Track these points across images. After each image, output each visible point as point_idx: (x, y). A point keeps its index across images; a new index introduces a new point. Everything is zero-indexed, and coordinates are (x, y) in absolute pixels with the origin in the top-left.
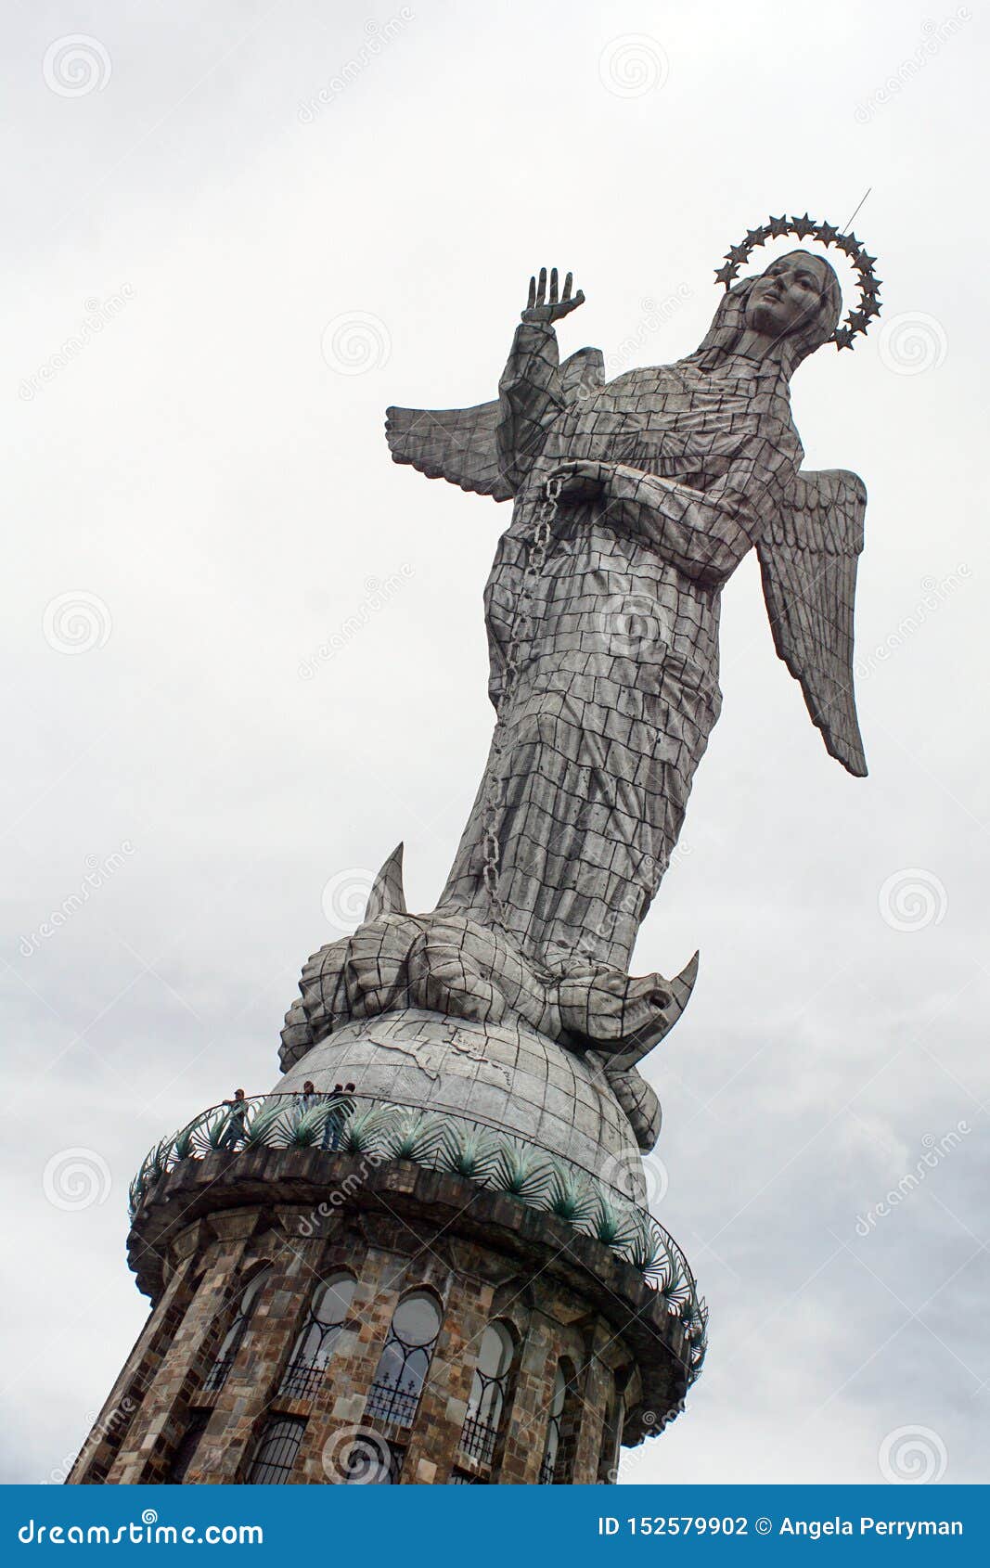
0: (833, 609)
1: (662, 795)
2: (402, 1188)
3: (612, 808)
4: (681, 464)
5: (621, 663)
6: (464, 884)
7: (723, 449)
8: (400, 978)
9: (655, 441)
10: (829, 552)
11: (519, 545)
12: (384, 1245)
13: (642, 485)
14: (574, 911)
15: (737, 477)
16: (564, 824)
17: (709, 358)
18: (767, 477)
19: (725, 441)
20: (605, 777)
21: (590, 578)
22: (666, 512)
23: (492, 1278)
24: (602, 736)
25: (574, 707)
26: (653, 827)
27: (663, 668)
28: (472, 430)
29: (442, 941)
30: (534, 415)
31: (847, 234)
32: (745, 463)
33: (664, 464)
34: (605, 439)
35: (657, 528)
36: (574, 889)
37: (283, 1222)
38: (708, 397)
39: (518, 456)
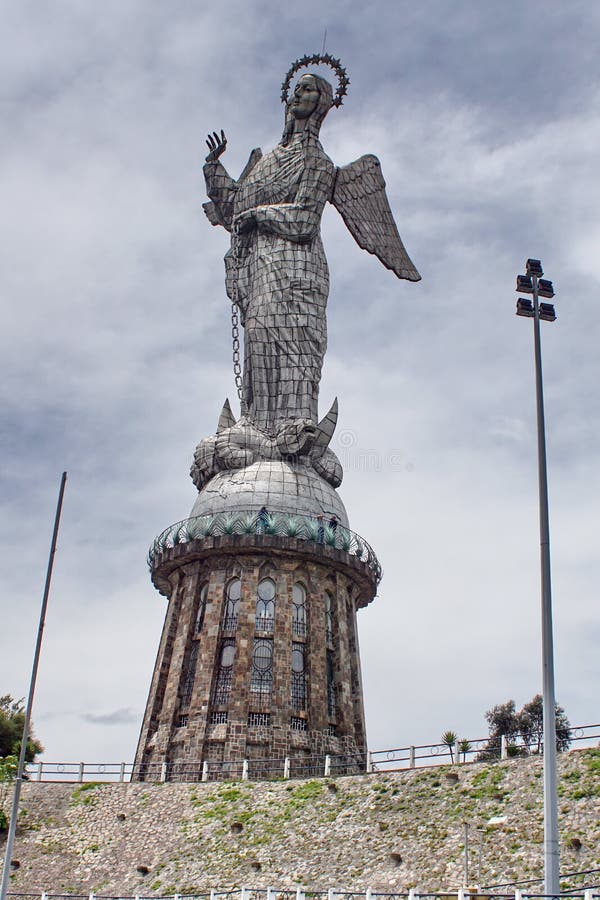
1: (306, 340)
2: (210, 547)
7: (294, 181)
10: (369, 194)
12: (216, 568)
13: (267, 212)
14: (283, 403)
16: (271, 369)
17: (286, 139)
18: (315, 184)
19: (294, 177)
22: (278, 219)
23: (256, 565)
24: (275, 328)
25: (261, 321)
26: (306, 354)
27: (291, 288)
32: (304, 183)
36: (281, 394)
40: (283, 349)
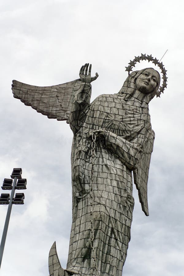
0: (146, 169)
1: (127, 236)
3: (117, 240)
4: (124, 132)
5: (117, 196)
6: (80, 260)
7: (136, 130)
9: (117, 124)
10: (147, 153)
11: (84, 153)
13: (117, 140)
14: (110, 270)
15: (140, 140)
16: (106, 244)
17: (126, 97)
19: (136, 128)
20: (115, 231)
21: (104, 166)
22: (124, 149)
24: (114, 219)
25: (108, 210)
26: (125, 245)
31: (160, 62)
32: (142, 135)
34: (102, 120)
35: (121, 153)
36: (109, 264)
38: (130, 112)
39: (79, 122)
40: (115, 235)
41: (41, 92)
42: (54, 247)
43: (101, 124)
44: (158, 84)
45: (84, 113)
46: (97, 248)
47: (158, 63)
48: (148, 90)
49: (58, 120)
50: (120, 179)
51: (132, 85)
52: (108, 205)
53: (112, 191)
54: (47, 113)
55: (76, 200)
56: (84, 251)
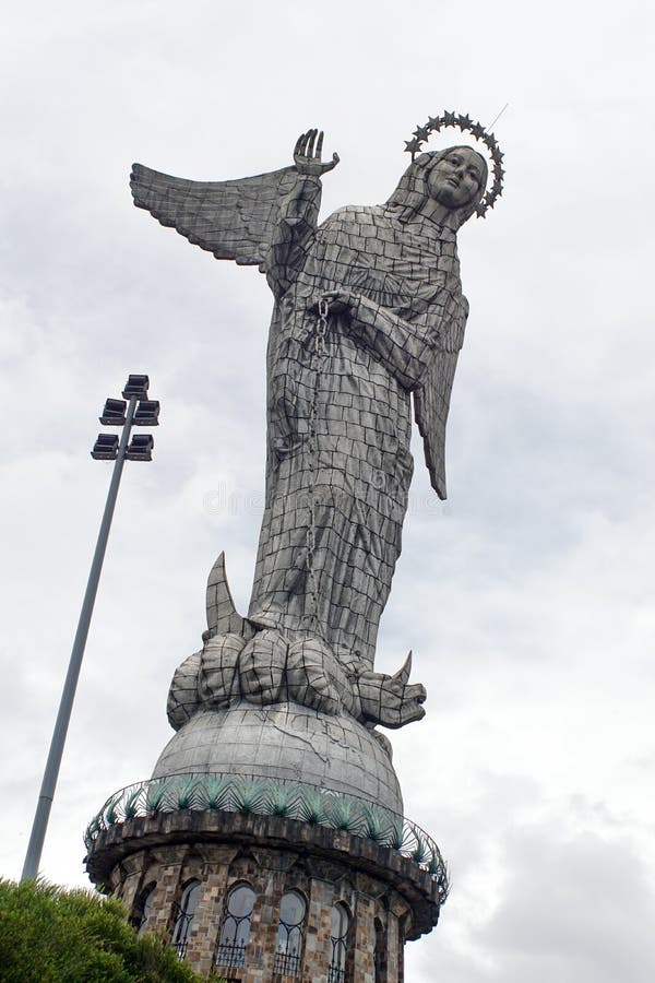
0: (444, 389)
1: (394, 544)
2: (344, 849)
3: (368, 553)
4: (397, 299)
5: (372, 451)
6: (280, 596)
7: (425, 295)
8: (282, 682)
9: (380, 278)
10: (448, 351)
11: (299, 346)
12: (321, 877)
13: (378, 316)
14: (349, 621)
15: (434, 318)
16: (342, 562)
17: (405, 214)
19: (426, 289)
20: (366, 532)
21: (345, 379)
22: (394, 340)
25: (350, 481)
26: (388, 565)
28: (202, 201)
29: (313, 661)
30: (302, 244)
31: (490, 133)
32: (438, 308)
33: (386, 297)
34: (345, 268)
35: (387, 349)
36: (349, 608)
37: (257, 858)
38: (412, 250)
39: (288, 270)
40: (365, 542)
41: (199, 195)
42: (221, 565)
43: (342, 276)
44: (482, 185)
45: (302, 248)
46: (322, 570)
47: (485, 136)
48: (457, 200)
49: (239, 264)
50: (381, 410)
51: (420, 186)
52: (350, 470)
53: (361, 438)
54: (213, 245)
55: (276, 457)
56: (291, 576)
